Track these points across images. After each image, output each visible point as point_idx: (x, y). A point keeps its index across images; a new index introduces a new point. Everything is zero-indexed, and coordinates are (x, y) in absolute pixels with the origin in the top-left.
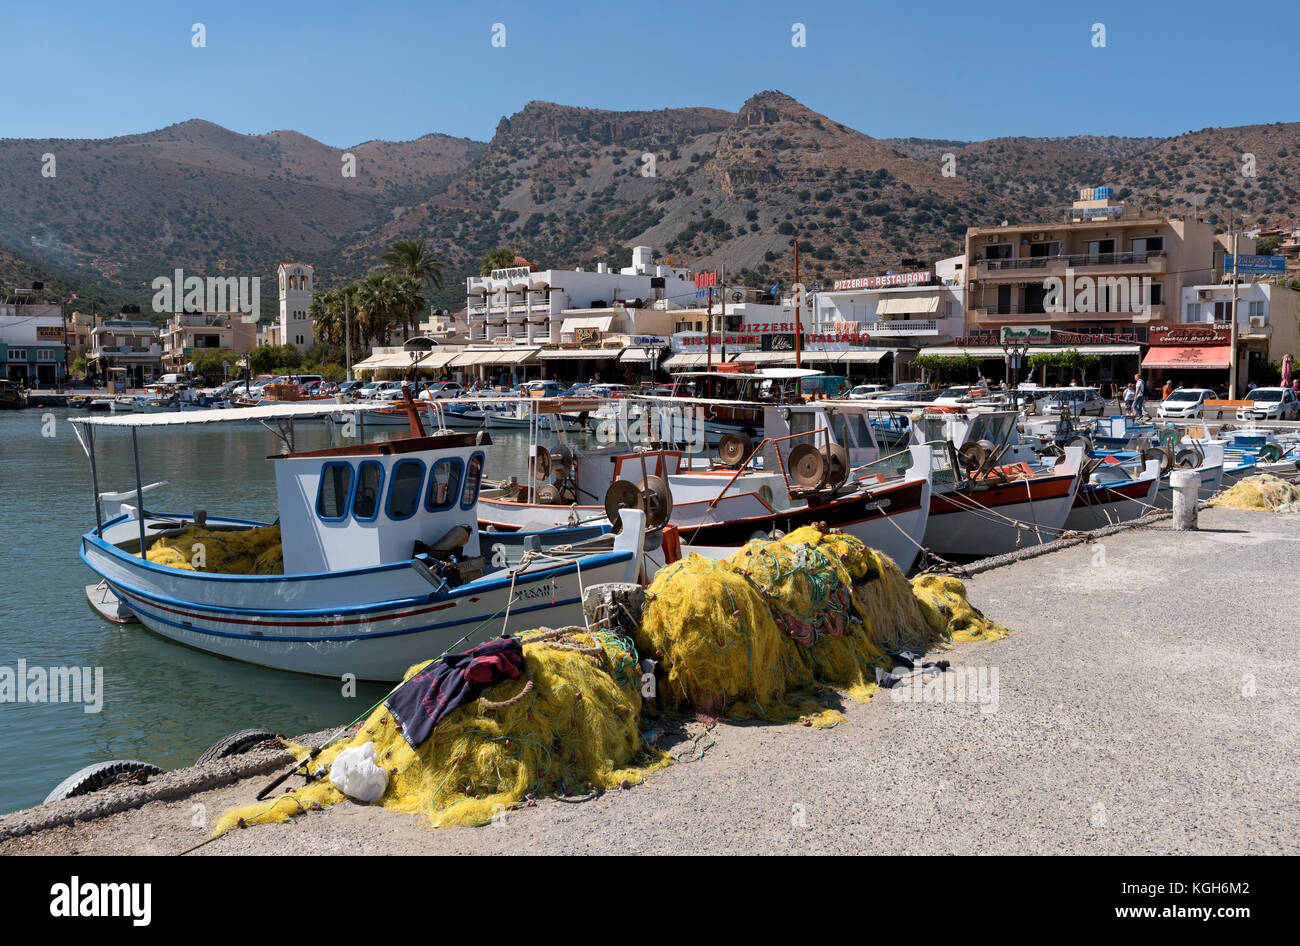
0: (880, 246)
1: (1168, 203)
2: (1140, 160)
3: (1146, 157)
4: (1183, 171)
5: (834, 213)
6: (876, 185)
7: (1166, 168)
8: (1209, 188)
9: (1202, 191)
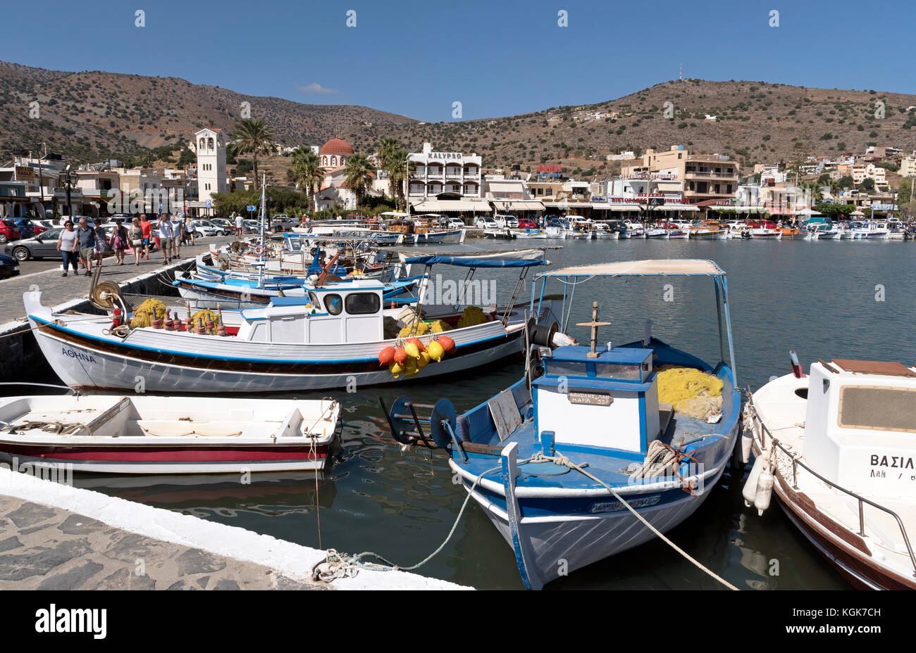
1: (82, 111)
2: (58, 83)
3: (62, 82)
4: (87, 93)
7: (76, 91)
8: (106, 106)
9: (102, 107)
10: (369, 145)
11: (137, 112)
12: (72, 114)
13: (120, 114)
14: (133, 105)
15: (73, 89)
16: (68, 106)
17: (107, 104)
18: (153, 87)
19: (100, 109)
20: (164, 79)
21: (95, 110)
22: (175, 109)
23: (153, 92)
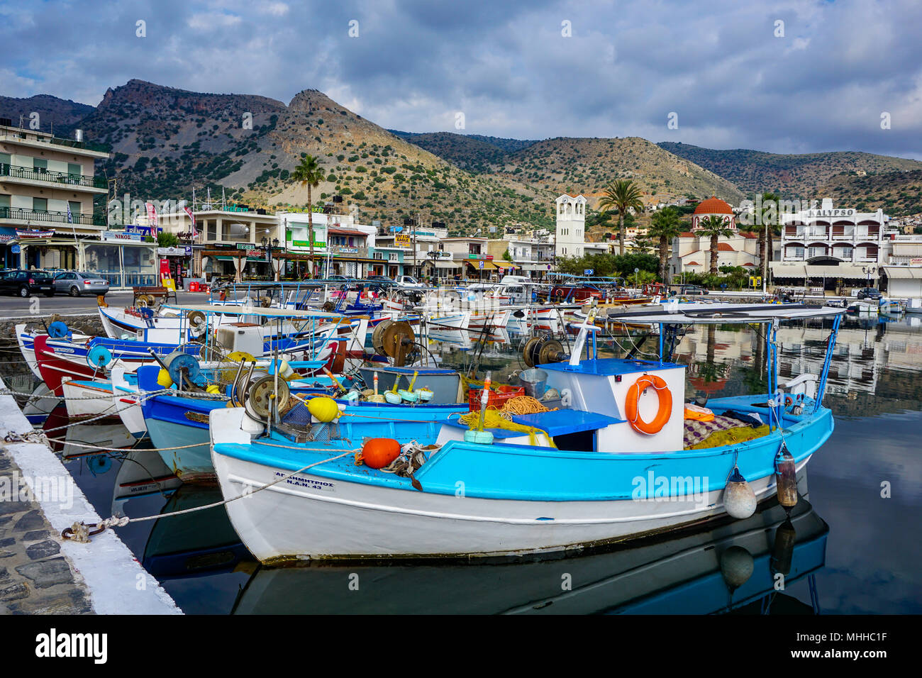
0: (394, 193)
1: (541, 178)
3: (527, 151)
4: (549, 161)
5: (361, 170)
6: (385, 154)
9: (559, 173)
10: (858, 200)
11: (593, 175)
12: (533, 181)
13: (576, 179)
14: (590, 169)
15: (536, 157)
16: (530, 174)
17: (566, 169)
18: (610, 149)
19: (559, 175)
20: (621, 140)
21: (554, 176)
22: (631, 170)
23: (610, 154)
